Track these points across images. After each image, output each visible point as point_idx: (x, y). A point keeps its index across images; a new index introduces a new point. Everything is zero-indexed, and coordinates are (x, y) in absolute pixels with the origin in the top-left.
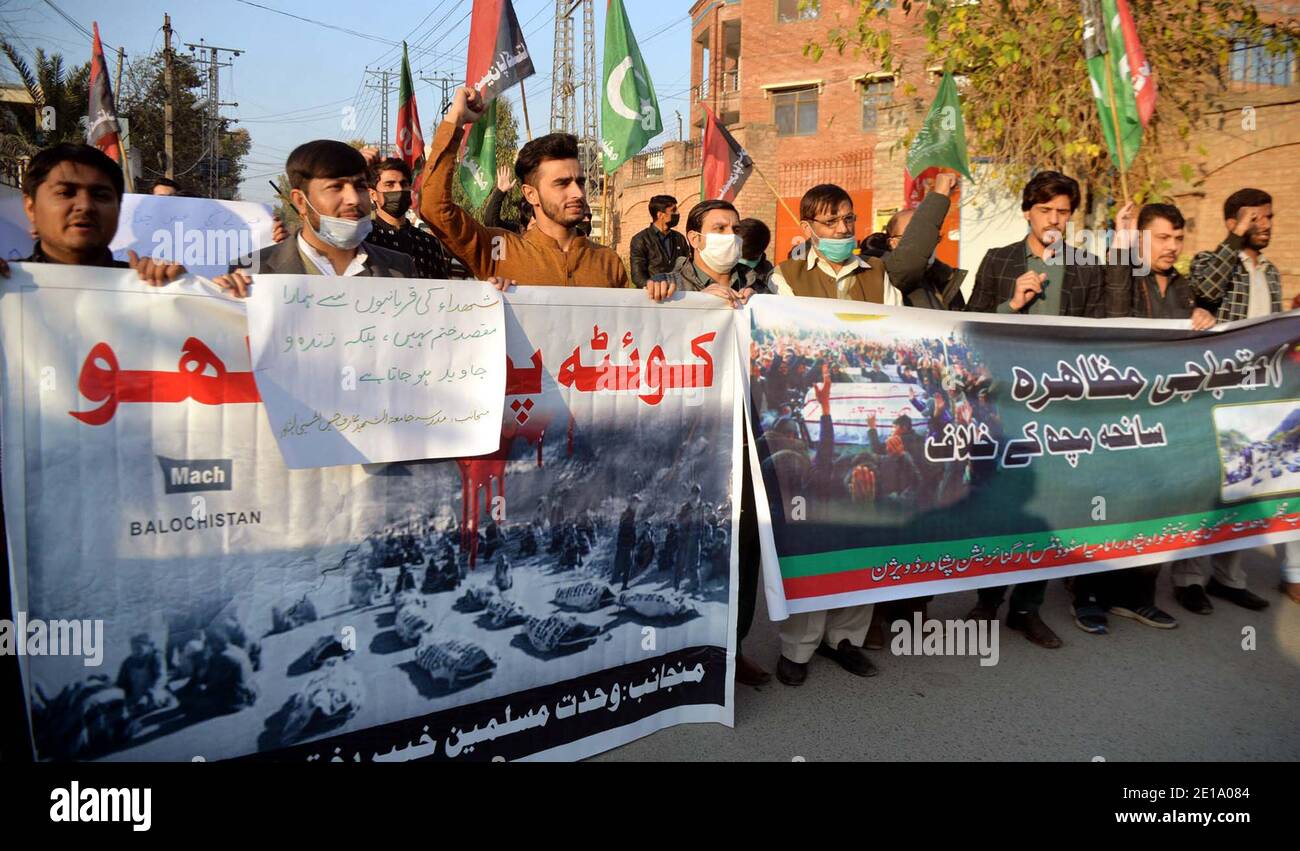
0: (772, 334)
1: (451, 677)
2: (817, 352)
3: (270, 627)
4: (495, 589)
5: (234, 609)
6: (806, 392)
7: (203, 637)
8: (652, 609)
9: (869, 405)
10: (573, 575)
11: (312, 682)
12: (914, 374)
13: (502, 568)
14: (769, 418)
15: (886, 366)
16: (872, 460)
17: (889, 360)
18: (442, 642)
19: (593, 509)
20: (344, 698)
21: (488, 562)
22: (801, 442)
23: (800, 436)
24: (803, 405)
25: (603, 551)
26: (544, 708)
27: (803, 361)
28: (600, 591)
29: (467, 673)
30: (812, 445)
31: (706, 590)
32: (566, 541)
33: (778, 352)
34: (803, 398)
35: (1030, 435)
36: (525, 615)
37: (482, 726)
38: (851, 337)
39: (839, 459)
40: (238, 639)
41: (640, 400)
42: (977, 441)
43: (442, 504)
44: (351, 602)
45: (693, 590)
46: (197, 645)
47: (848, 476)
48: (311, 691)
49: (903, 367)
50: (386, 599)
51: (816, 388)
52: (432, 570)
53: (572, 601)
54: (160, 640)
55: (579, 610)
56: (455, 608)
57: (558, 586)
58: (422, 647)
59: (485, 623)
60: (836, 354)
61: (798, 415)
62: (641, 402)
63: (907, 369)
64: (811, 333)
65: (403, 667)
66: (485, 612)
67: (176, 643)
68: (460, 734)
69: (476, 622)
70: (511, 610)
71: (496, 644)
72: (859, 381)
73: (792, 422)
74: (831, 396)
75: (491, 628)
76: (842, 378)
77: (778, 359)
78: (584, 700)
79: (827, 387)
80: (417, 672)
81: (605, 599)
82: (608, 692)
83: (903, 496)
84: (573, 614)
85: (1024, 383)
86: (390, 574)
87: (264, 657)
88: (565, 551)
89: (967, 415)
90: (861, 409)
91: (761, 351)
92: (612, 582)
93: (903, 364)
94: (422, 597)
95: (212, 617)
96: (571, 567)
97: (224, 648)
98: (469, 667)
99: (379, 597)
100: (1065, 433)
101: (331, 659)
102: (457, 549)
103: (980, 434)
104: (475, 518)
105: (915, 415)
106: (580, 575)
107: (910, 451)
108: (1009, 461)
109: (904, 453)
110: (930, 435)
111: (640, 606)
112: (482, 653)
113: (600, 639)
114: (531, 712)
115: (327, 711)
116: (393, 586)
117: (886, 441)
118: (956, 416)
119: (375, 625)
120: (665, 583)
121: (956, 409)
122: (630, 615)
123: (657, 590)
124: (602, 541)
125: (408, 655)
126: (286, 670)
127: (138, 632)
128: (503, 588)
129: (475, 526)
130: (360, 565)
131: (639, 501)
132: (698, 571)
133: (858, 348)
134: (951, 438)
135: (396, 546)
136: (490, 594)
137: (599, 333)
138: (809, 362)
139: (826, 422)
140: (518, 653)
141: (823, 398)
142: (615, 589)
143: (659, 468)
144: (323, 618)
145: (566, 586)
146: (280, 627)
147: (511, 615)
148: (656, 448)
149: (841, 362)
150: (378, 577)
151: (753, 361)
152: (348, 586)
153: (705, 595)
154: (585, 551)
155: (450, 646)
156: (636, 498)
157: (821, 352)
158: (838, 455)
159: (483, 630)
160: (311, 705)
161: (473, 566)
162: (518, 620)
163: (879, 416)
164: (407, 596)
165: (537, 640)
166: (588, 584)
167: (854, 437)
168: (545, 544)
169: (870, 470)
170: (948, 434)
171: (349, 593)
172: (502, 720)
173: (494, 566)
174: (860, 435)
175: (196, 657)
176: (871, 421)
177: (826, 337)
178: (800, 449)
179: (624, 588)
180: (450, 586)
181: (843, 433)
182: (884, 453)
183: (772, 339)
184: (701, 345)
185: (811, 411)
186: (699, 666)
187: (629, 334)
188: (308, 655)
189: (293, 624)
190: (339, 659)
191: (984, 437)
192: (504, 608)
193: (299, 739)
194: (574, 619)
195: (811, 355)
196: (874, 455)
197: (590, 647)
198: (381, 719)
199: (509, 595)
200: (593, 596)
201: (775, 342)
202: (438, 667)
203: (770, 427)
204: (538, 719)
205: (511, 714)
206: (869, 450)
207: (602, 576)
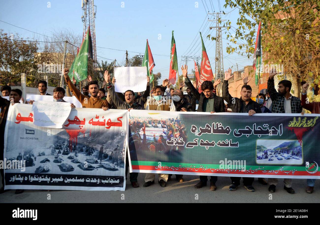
0: (133, 117)
1: (66, 169)
2: (142, 121)
3: (38, 155)
4: (75, 156)
5: (33, 151)
6: (140, 129)
7: (28, 154)
8: (107, 167)
9: (154, 132)
10: (90, 157)
11: (44, 165)
12: (166, 126)
13: (76, 153)
14: (133, 133)
15: (159, 124)
16: (155, 144)
17: (159, 123)
18: (65, 163)
19: (95, 146)
20: (48, 168)
21: (74, 151)
22: (139, 139)
23: (139, 137)
24: (139, 131)
25: (96, 154)
26: (83, 179)
27: (140, 123)
28: (95, 160)
29: (69, 169)
30: (142, 139)
31: (120, 165)
32: (89, 151)
33: (135, 121)
34: (140, 130)
35: (195, 141)
36: (80, 162)
37: (72, 179)
38: (150, 118)
39: (147, 143)
40: (33, 156)
41: (105, 128)
42: (179, 141)
43: (66, 141)
44: (51, 154)
45: (117, 165)
46: (28, 156)
47: (149, 146)
48: (43, 166)
49: (163, 125)
50: (56, 154)
51: (142, 128)
52: (64, 151)
53: (90, 161)
54: (23, 154)
55: (91, 163)
56: (68, 158)
57: (86, 158)
58: (62, 163)
59: (73, 161)
60: (146, 122)
61: (139, 133)
62: (106, 128)
63: (164, 125)
64: (141, 117)
65: (58, 166)
66: (73, 160)
67: (25, 155)
68: (67, 179)
69: (71, 161)
70: (78, 160)
71: (75, 165)
72: (151, 127)
73: (137, 135)
74: (145, 130)
75: (74, 163)
76: (148, 127)
77: (135, 122)
78: (92, 180)
79: (145, 128)
80: (61, 167)
81: (96, 162)
82: (97, 179)
83: (161, 152)
84: (90, 163)
85: (194, 129)
86: (57, 151)
87: (37, 159)
88: (89, 152)
89: (177, 136)
90: (152, 133)
91: (131, 121)
92: (98, 159)
93: (163, 124)
94: (62, 155)
95: (30, 152)
96: (90, 155)
97: (31, 157)
98: (70, 168)
99: (55, 154)
100: (207, 142)
101: (47, 162)
102: (68, 148)
103: (180, 140)
104: (72, 144)
105: (164, 135)
106: (91, 157)
107: (163, 142)
108: (187, 146)
109: (162, 143)
110: (168, 139)
111: (104, 165)
112: (72, 166)
113: (95, 169)
114: (81, 179)
115: (45, 169)
116: (58, 152)
117: (158, 140)
118: (174, 136)
119: (54, 158)
120: (110, 162)
121: (175, 134)
122: (102, 166)
123: (108, 163)
124: (96, 152)
125: (59, 164)
126: (40, 162)
127: (20, 152)
128: (76, 156)
129: (72, 145)
130: (53, 148)
131: (104, 146)
132: (119, 162)
133: (152, 120)
134: (173, 140)
135: (58, 146)
136: (74, 157)
137: (97, 116)
138: (141, 123)
139: (144, 135)
140: (78, 168)
141: (144, 130)
142: (99, 161)
143: (109, 140)
144: (46, 155)
145: (88, 158)
146: (40, 155)
147: (78, 161)
148: (108, 136)
149: (147, 123)
150: (55, 151)
151: (129, 122)
152: (51, 151)
153: (120, 166)
154: (92, 153)
155: (66, 164)
156: (104, 145)
157: (143, 121)
158: (147, 142)
159: (72, 163)
160: (43, 168)
161: (71, 152)
162: (79, 162)
163: (156, 135)
164: (59, 154)
165: (82, 167)
166: (93, 159)
167: (150, 139)
168: (85, 150)
169: (154, 146)
170: (172, 140)
171: (51, 152)
172: (75, 179)
173: (75, 152)
174: (152, 138)
175: (27, 157)
176: (154, 136)
177: (145, 118)
178: (139, 140)
179: (101, 161)
180: (67, 154)
181: (148, 138)
182: (157, 142)
183: (133, 118)
184: (119, 119)
185: (141, 133)
186: (118, 180)
187: (103, 116)
188: (43, 160)
189: (42, 155)
190: (48, 162)
191: (181, 141)
192: (76, 160)
193: (41, 173)
194: (90, 164)
195: (141, 122)
196: (155, 143)
197: (93, 170)
198: (54, 173)
199: (77, 158)
200: (94, 161)
201: (134, 119)
202: (64, 167)
203: (133, 135)
204: (82, 180)
205: (77, 178)
206: (154, 142)
207: (96, 158)
